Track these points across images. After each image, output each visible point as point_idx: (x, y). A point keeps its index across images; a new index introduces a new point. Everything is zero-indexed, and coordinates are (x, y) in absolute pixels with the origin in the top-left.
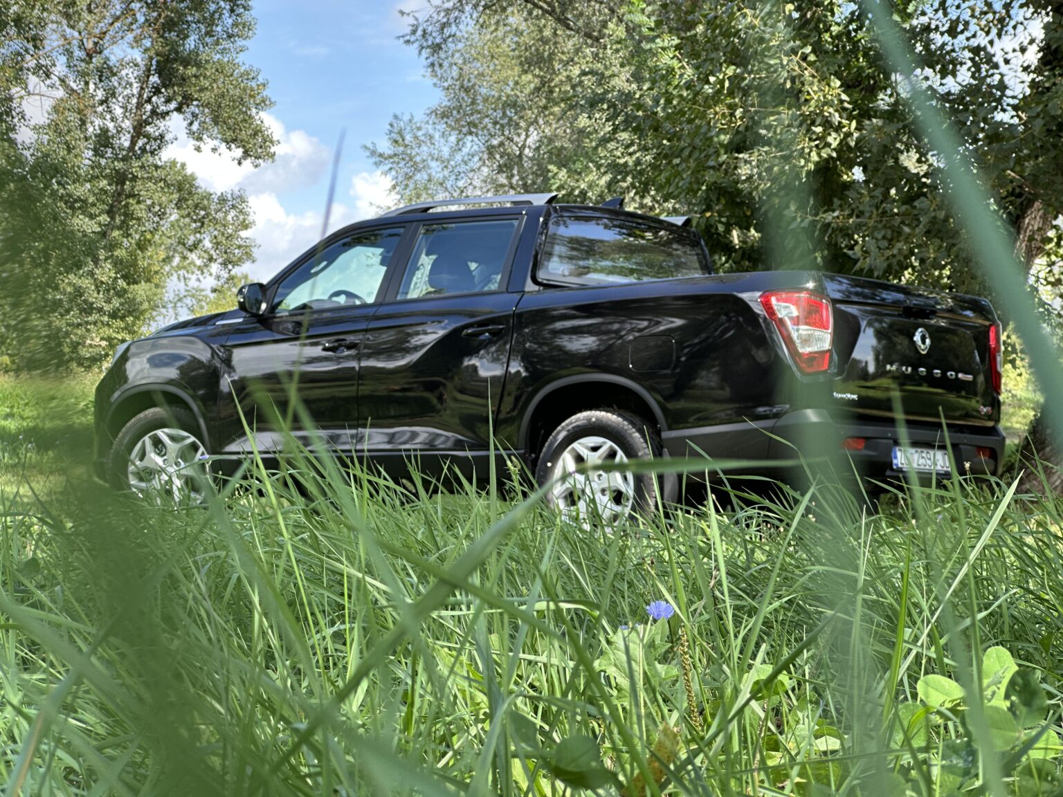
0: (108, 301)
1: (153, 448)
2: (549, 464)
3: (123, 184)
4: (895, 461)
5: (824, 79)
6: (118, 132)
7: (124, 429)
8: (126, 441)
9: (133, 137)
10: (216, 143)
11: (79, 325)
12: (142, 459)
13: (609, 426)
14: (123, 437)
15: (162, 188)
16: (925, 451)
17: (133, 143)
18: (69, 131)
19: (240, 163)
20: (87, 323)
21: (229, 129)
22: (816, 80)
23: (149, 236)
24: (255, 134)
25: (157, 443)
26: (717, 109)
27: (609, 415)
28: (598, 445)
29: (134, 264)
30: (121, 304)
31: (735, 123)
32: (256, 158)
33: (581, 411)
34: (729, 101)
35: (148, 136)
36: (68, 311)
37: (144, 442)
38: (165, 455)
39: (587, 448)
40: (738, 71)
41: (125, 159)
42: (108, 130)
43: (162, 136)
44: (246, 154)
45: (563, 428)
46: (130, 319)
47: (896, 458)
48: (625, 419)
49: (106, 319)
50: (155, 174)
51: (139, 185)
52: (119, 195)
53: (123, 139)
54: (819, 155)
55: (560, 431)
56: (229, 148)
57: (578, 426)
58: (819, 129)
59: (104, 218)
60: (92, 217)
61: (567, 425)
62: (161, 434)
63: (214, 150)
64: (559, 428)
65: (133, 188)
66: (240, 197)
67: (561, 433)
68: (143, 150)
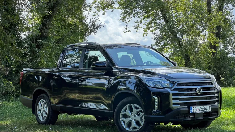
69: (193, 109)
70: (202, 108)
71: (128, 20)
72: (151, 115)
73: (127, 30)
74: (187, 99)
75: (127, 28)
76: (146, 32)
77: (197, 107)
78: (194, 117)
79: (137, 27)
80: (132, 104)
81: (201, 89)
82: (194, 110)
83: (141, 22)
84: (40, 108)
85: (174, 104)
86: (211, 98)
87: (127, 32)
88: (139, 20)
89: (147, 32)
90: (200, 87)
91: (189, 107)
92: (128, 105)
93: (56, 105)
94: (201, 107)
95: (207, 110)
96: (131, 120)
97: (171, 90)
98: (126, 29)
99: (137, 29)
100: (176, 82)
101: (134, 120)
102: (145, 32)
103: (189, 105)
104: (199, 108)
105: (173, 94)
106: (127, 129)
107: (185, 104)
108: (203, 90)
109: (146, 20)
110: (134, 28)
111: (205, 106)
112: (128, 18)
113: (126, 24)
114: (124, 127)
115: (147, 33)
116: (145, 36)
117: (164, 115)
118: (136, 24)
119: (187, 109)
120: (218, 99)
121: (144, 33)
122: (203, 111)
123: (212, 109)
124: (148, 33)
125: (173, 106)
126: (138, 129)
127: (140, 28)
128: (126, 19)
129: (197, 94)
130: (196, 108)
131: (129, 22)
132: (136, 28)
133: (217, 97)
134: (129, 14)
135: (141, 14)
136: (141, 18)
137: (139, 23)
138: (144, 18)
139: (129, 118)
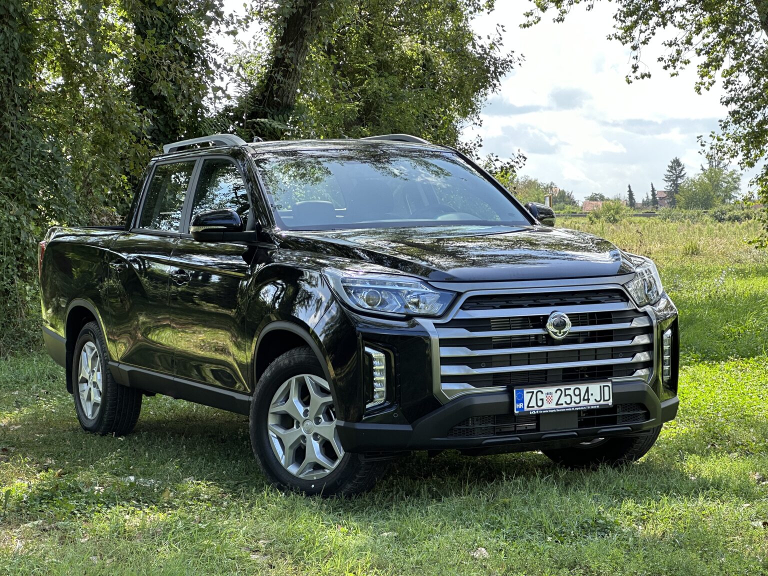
69: (527, 397)
70: (568, 392)
71: (643, 37)
72: (359, 420)
73: (638, 74)
74: (508, 358)
75: (639, 64)
76: (706, 79)
77: (546, 390)
78: (538, 429)
79: (674, 61)
80: (307, 377)
81: (567, 320)
82: (533, 403)
83: (689, 42)
84: (85, 372)
85: (447, 379)
86: (614, 353)
87: (637, 78)
88: (681, 35)
89: (710, 77)
90: (563, 312)
91: (510, 392)
92: (293, 379)
93: (121, 367)
94: (563, 388)
95: (592, 402)
96: (303, 437)
97: (436, 325)
98: (635, 68)
99: (675, 67)
100: (459, 294)
101: (316, 436)
102: (702, 76)
103: (514, 383)
104: (555, 397)
105: (444, 343)
106: (293, 469)
107: (496, 379)
108: (574, 324)
109: (708, 37)
110: (663, 64)
111: (583, 388)
112: (641, 32)
113: (635, 53)
114: (283, 462)
115: (710, 81)
116: (703, 90)
117: (410, 422)
118: (673, 51)
119: (504, 398)
120: (651, 356)
121: (699, 80)
122: (573, 404)
123: (615, 396)
124: (715, 79)
125: (446, 386)
126: (328, 471)
127: (686, 63)
128: (636, 33)
129: (549, 340)
130: (540, 396)
131: (644, 43)
132: (669, 66)
133: (647, 348)
134: (646, 18)
135: (688, 15)
136: (689, 27)
137: (682, 47)
138: (699, 29)
139: (298, 427)
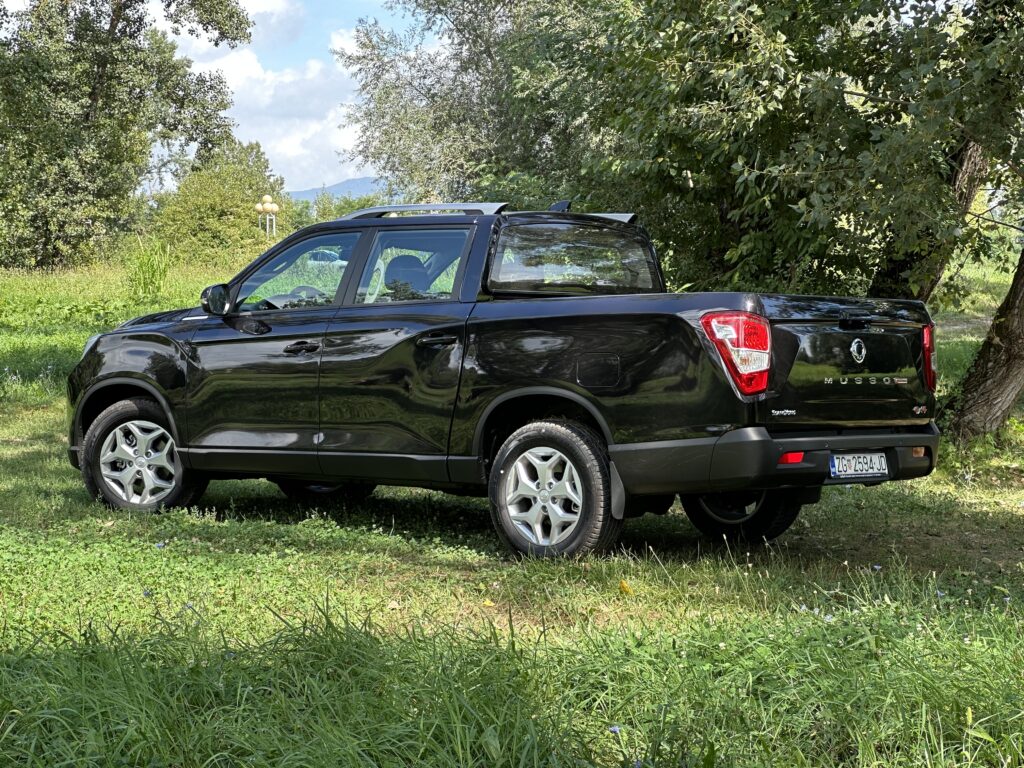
0: (93, 181)
1: (124, 439)
2: (502, 472)
3: (105, 66)
4: (833, 470)
5: (771, 36)
6: (99, 16)
7: (95, 421)
8: (97, 434)
9: (112, 20)
10: (195, 25)
11: (65, 204)
12: (113, 450)
13: (558, 437)
14: (95, 429)
15: (142, 70)
16: (862, 456)
17: (113, 26)
18: (50, 17)
19: (217, 44)
20: (72, 202)
21: (206, 11)
22: (762, 37)
23: (130, 117)
24: (231, 16)
25: (128, 434)
26: (668, 62)
27: (558, 427)
28: (548, 454)
29: (117, 144)
30: (105, 183)
31: (685, 76)
32: (232, 39)
33: (531, 421)
34: (679, 54)
35: (127, 19)
36: (54, 191)
37: (115, 434)
38: (135, 445)
39: (537, 457)
40: (688, 26)
41: (104, 43)
42: (88, 14)
43: (141, 19)
44: (223, 35)
45: (515, 438)
46: (114, 198)
47: (834, 466)
48: (573, 430)
49: (91, 198)
50: (135, 57)
51: (120, 69)
52: (101, 77)
53: (103, 22)
54: (765, 108)
55: (512, 440)
56: (206, 30)
57: (528, 437)
58: (765, 83)
59: (86, 101)
60: (75, 99)
61: (519, 435)
62: (132, 426)
63: (191, 32)
64: (511, 437)
65: (114, 70)
66: (219, 77)
67: (512, 442)
68: (122, 32)
